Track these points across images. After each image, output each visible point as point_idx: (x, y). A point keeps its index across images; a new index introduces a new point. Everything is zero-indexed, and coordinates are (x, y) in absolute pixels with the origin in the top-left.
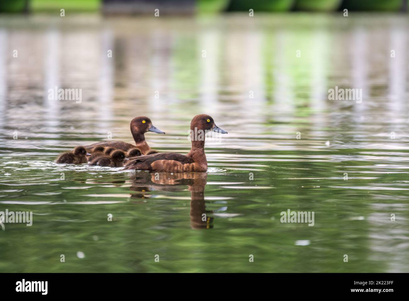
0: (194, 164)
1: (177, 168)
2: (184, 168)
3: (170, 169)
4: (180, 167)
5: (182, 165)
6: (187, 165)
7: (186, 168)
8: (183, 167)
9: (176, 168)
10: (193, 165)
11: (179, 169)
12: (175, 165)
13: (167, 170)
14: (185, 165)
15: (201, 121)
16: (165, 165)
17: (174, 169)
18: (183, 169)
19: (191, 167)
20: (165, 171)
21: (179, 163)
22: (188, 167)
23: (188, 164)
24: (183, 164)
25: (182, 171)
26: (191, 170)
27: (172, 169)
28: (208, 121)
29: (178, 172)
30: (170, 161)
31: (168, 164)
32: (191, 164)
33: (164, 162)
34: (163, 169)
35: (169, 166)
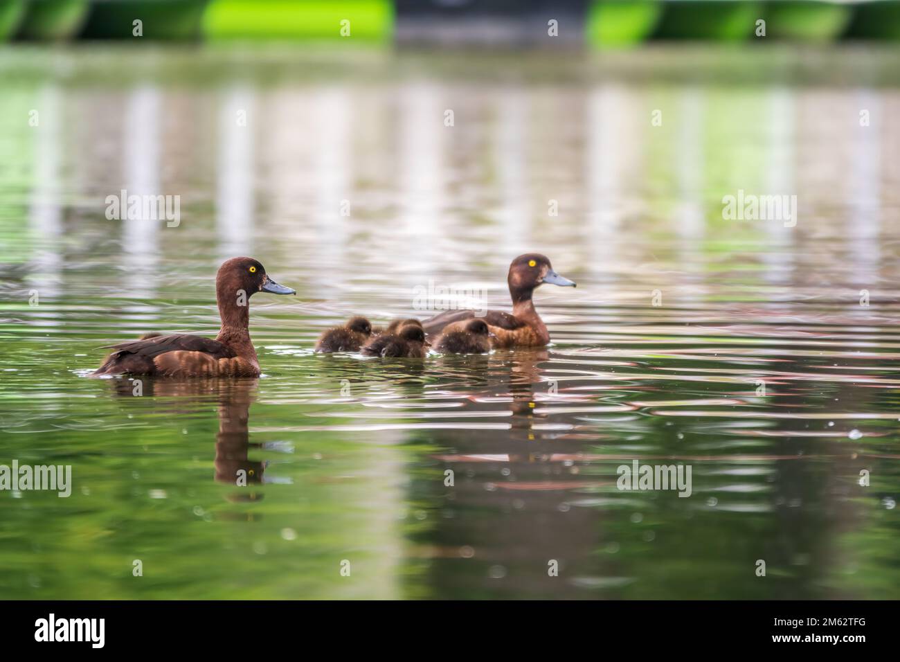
0: (237, 359)
1: (208, 367)
2: (221, 370)
3: (193, 369)
4: (213, 366)
5: (215, 361)
6: (226, 362)
7: (224, 369)
8: (218, 366)
9: (205, 367)
10: (236, 362)
11: (211, 370)
12: (203, 361)
13: (189, 371)
14: (222, 361)
15: (236, 271)
16: (183, 361)
17: (201, 368)
18: (218, 370)
19: (232, 364)
21: (210, 358)
22: (227, 366)
23: (227, 359)
24: (218, 359)
25: (216, 373)
26: (232, 372)
27: (197, 369)
28: (252, 269)
29: (209, 376)
30: (191, 352)
31: (189, 359)
32: (233, 359)
33: (180, 356)
34: (179, 370)
35: (191, 364)
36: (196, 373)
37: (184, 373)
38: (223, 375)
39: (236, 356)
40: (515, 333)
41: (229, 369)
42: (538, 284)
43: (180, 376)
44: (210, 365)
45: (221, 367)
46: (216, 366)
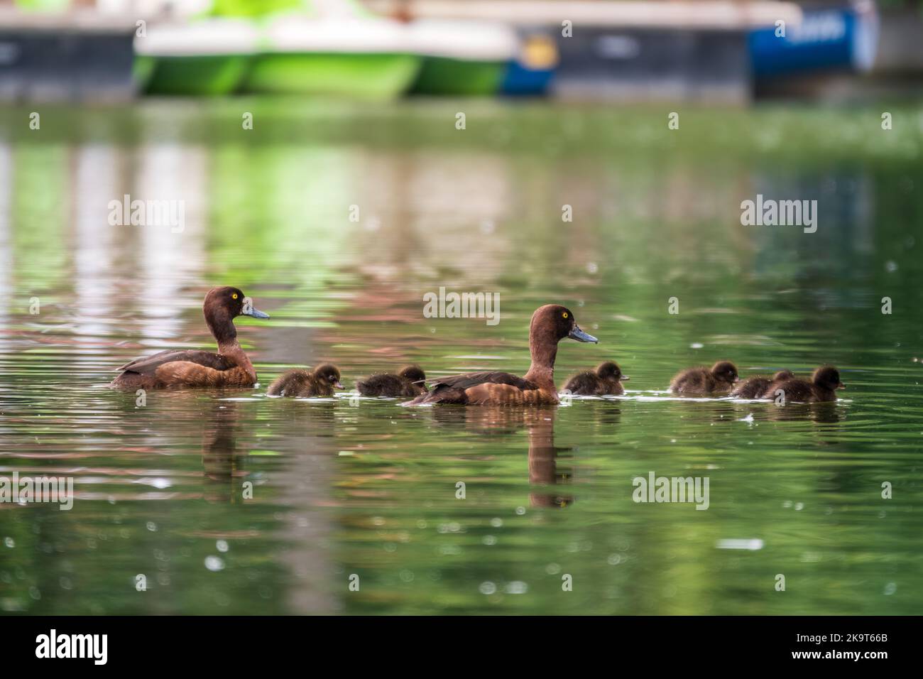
0: (540, 390)
1: (514, 396)
2: (526, 399)
3: (501, 399)
4: (519, 396)
5: (521, 392)
6: (530, 393)
7: (528, 397)
8: (523, 396)
9: (512, 396)
10: (538, 393)
11: (517, 399)
12: (510, 391)
13: (498, 400)
14: (526, 392)
15: (551, 315)
16: (492, 392)
17: (509, 398)
18: (523, 398)
19: (535, 395)
20: (495, 404)
21: (515, 389)
22: (531, 395)
23: (530, 391)
24: (523, 391)
25: (522, 402)
26: (535, 400)
27: (505, 398)
28: (565, 315)
29: (516, 404)
30: (499, 385)
31: (497, 391)
32: (536, 391)
33: (490, 387)
37: (494, 401)
38: (526, 404)
39: (540, 387)
41: (533, 398)
43: (490, 403)
44: (517, 395)
45: (525, 397)
46: (521, 396)
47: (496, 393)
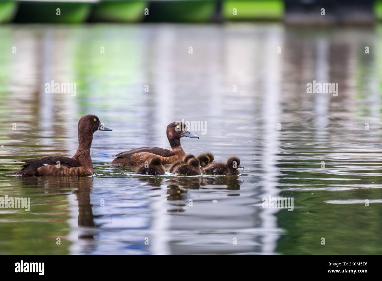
0: (80, 168)
1: (64, 172)
3: (56, 173)
4: (66, 171)
5: (68, 169)
6: (73, 169)
7: (72, 172)
8: (69, 171)
9: (62, 172)
10: (79, 169)
11: (65, 173)
13: (54, 174)
14: (71, 169)
15: (89, 121)
16: (51, 170)
17: (60, 173)
18: (69, 173)
19: (76, 171)
20: (52, 175)
21: (65, 167)
22: (74, 171)
25: (68, 174)
26: (76, 173)
27: (58, 173)
28: (95, 120)
29: (64, 175)
30: (55, 165)
32: (77, 168)
33: (50, 167)
34: (50, 174)
35: (55, 171)
36: (57, 175)
38: (71, 175)
39: (80, 166)
40: (168, 158)
41: (75, 172)
42: (181, 137)
44: (65, 171)
46: (68, 171)
47: (53, 171)
